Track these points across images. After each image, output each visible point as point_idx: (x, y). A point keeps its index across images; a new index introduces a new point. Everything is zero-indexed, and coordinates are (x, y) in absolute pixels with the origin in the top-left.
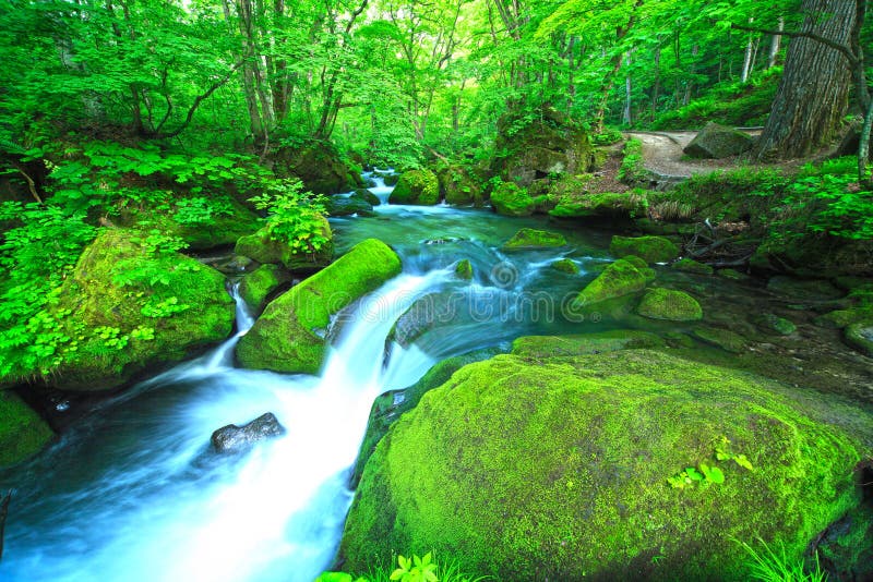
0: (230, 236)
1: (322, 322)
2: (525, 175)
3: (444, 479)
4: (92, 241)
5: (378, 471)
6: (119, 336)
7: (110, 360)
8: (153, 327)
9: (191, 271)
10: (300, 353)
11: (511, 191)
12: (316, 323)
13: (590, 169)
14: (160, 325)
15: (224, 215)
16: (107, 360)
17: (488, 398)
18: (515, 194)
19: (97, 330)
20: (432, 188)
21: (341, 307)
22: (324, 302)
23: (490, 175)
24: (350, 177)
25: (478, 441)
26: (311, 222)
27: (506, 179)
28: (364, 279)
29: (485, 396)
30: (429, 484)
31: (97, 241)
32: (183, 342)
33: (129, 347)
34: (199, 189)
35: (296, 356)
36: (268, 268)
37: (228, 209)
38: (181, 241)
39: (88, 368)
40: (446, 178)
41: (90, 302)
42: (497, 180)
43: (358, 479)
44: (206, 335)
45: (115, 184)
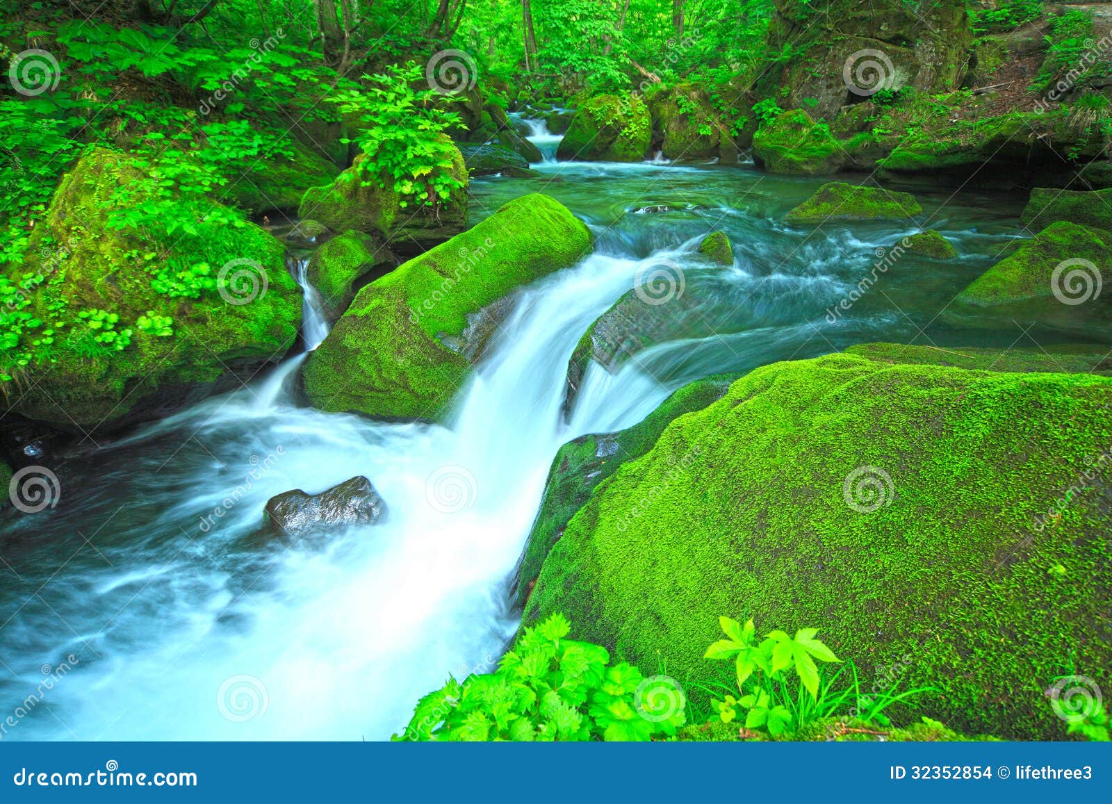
0: (289, 195)
1: (452, 324)
2: (825, 97)
3: (724, 571)
4: (71, 165)
5: (573, 568)
6: (118, 327)
7: (103, 368)
8: (171, 315)
9: (231, 226)
10: (414, 383)
11: (797, 127)
12: (441, 326)
13: (966, 82)
14: (181, 313)
15: (278, 159)
16: (98, 367)
17: (821, 418)
18: (805, 131)
19: (83, 314)
20: (638, 128)
21: (489, 301)
22: (456, 290)
23: (752, 99)
24: (486, 116)
25: (802, 495)
26: (434, 145)
27: (786, 104)
28: (525, 258)
29: (813, 414)
30: (690, 582)
31: (80, 163)
32: (218, 349)
33: (132, 349)
34: (239, 108)
35: (406, 387)
36: (356, 237)
37: (286, 148)
38: (213, 174)
39: (71, 377)
40: (665, 110)
41: (72, 264)
42: (768, 106)
43: (527, 591)
44: (255, 339)
45: (106, 92)
